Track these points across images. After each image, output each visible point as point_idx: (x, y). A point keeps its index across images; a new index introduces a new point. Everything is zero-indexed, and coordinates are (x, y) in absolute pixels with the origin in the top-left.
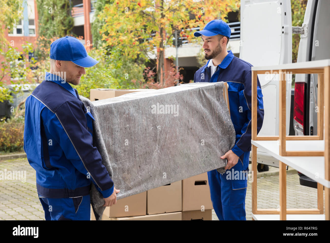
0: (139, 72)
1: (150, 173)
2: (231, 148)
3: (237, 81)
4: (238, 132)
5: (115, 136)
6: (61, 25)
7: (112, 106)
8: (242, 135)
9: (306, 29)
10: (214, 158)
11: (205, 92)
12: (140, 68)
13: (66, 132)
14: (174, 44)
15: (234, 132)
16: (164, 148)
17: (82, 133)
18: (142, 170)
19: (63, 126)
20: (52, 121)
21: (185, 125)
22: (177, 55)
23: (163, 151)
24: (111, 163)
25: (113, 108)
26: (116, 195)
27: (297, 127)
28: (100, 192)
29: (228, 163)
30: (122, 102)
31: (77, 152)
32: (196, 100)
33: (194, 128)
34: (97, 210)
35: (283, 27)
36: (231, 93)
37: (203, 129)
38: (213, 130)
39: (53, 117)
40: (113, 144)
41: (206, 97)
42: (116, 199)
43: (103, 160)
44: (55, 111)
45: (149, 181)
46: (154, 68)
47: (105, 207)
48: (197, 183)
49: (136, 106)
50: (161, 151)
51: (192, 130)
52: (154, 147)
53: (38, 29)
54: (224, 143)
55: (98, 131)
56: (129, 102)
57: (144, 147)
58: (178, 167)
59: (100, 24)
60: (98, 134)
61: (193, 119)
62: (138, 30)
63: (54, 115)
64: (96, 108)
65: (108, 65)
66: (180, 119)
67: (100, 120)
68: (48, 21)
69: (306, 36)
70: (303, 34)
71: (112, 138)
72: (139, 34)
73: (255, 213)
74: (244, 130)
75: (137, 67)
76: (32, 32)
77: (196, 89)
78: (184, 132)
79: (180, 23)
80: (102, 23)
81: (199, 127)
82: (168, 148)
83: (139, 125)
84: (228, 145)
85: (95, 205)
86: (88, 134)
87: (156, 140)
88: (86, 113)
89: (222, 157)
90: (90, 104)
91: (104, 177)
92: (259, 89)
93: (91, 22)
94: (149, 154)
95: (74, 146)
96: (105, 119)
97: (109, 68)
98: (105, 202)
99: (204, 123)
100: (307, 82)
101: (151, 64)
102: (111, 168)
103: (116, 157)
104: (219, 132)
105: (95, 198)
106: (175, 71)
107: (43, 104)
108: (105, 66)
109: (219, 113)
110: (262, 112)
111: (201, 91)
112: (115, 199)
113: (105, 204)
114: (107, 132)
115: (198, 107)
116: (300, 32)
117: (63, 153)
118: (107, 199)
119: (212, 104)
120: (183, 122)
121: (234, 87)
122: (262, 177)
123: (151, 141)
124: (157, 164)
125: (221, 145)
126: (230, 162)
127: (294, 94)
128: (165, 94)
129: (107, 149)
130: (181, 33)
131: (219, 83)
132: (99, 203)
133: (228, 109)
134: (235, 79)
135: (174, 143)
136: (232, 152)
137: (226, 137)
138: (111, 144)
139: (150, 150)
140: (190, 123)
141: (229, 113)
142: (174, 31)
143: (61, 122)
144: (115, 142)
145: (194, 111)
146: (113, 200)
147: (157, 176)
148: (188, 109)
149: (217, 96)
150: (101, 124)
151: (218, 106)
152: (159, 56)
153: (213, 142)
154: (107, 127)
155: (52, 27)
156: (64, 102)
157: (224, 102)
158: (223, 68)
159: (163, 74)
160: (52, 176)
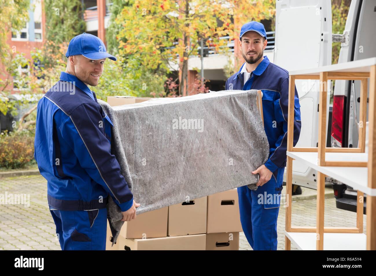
0: (160, 84)
1: (173, 186)
2: (264, 162)
3: (273, 89)
4: (272, 145)
5: (136, 144)
6: (72, 30)
7: (133, 111)
8: (276, 149)
9: (347, 37)
10: (245, 172)
11: (237, 100)
12: (161, 79)
13: (81, 137)
14: (200, 54)
15: (267, 145)
16: (190, 160)
17: (99, 138)
18: (165, 183)
19: (78, 131)
20: (65, 125)
21: (214, 135)
22: (202, 67)
23: (189, 163)
24: (130, 174)
25: (135, 114)
26: (135, 209)
27: (335, 145)
28: (117, 205)
29: (260, 179)
30: (145, 107)
31: (93, 160)
32: (227, 109)
33: (224, 139)
34: (114, 225)
35: (322, 35)
36: (265, 102)
37: (233, 140)
38: (244, 142)
39: (67, 120)
40: (134, 153)
41: (238, 106)
42: (136, 214)
43: (122, 170)
44: (70, 113)
45: (172, 195)
46: (176, 80)
47: (123, 222)
48: (224, 203)
49: (160, 113)
50: (186, 163)
51: (221, 141)
52: (179, 158)
53: (45, 33)
54: (256, 157)
55: (117, 138)
56: (152, 108)
57: (167, 157)
58: (205, 181)
59: (116, 30)
60: (117, 142)
61: (222, 129)
62: (159, 36)
63: (69, 118)
64: (116, 112)
65: (125, 75)
66: (208, 129)
67: (119, 126)
68: (56, 24)
69: (347, 45)
70: (344, 42)
71: (133, 146)
72: (160, 41)
73: (289, 230)
74: (279, 143)
75: (157, 78)
76: (38, 36)
77: (227, 96)
78: (212, 143)
79: (206, 30)
80: (118, 29)
81: (229, 139)
82: (195, 160)
83: (163, 133)
84: (260, 159)
85: (112, 220)
86: (106, 141)
87: (182, 151)
88: (104, 118)
89: (253, 172)
90: (109, 108)
91: (123, 188)
92: (297, 98)
93: (106, 27)
94: (173, 165)
95: (90, 153)
96: (126, 125)
97: (126, 78)
98: (123, 216)
99: (234, 134)
100: (346, 95)
101: (174, 75)
102: (131, 179)
103: (136, 168)
104: (251, 144)
105: (112, 212)
106: (200, 83)
107: (57, 105)
108: (122, 75)
109: (251, 124)
110: (299, 124)
111: (232, 98)
112: (134, 213)
113: (123, 218)
114: (127, 139)
115: (229, 116)
116: (341, 40)
117: (78, 161)
118: (125, 213)
119: (245, 113)
120: (212, 132)
121: (269, 95)
122: (294, 201)
123: (176, 151)
124: (182, 177)
125: (253, 159)
126: (263, 178)
127: (332, 111)
128: (193, 101)
129: (126, 158)
130: (207, 41)
131: (252, 91)
132: (117, 217)
133: (262, 120)
134: (270, 87)
135: (201, 154)
136: (265, 167)
137: (259, 150)
138: (131, 153)
139: (175, 161)
140: (220, 133)
141: (263, 124)
142: (200, 39)
143: (75, 126)
144: (136, 151)
145: (224, 120)
146: (132, 214)
147: (182, 190)
148: (217, 118)
149: (249, 105)
150: (120, 131)
151: (250, 116)
152: (183, 66)
153: (244, 155)
154: (128, 134)
155: (61, 32)
156: (80, 104)
157: (257, 112)
158: (257, 75)
159: (187, 86)
160: (66, 186)
